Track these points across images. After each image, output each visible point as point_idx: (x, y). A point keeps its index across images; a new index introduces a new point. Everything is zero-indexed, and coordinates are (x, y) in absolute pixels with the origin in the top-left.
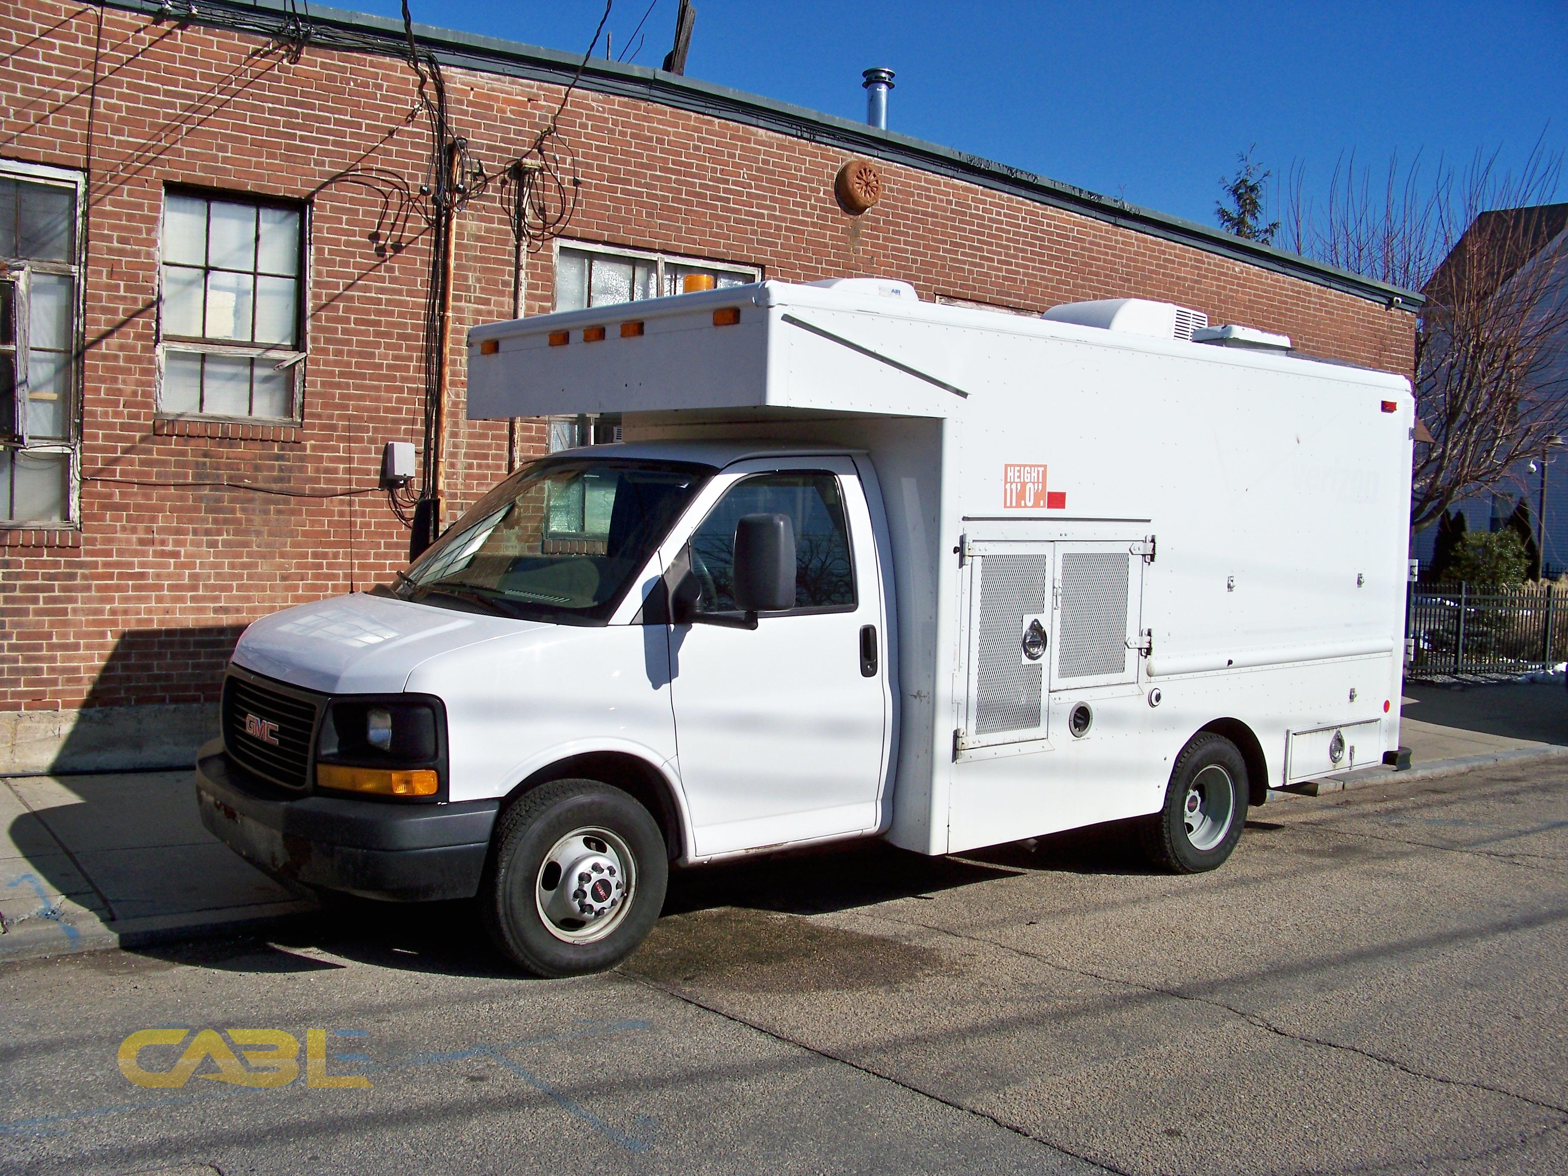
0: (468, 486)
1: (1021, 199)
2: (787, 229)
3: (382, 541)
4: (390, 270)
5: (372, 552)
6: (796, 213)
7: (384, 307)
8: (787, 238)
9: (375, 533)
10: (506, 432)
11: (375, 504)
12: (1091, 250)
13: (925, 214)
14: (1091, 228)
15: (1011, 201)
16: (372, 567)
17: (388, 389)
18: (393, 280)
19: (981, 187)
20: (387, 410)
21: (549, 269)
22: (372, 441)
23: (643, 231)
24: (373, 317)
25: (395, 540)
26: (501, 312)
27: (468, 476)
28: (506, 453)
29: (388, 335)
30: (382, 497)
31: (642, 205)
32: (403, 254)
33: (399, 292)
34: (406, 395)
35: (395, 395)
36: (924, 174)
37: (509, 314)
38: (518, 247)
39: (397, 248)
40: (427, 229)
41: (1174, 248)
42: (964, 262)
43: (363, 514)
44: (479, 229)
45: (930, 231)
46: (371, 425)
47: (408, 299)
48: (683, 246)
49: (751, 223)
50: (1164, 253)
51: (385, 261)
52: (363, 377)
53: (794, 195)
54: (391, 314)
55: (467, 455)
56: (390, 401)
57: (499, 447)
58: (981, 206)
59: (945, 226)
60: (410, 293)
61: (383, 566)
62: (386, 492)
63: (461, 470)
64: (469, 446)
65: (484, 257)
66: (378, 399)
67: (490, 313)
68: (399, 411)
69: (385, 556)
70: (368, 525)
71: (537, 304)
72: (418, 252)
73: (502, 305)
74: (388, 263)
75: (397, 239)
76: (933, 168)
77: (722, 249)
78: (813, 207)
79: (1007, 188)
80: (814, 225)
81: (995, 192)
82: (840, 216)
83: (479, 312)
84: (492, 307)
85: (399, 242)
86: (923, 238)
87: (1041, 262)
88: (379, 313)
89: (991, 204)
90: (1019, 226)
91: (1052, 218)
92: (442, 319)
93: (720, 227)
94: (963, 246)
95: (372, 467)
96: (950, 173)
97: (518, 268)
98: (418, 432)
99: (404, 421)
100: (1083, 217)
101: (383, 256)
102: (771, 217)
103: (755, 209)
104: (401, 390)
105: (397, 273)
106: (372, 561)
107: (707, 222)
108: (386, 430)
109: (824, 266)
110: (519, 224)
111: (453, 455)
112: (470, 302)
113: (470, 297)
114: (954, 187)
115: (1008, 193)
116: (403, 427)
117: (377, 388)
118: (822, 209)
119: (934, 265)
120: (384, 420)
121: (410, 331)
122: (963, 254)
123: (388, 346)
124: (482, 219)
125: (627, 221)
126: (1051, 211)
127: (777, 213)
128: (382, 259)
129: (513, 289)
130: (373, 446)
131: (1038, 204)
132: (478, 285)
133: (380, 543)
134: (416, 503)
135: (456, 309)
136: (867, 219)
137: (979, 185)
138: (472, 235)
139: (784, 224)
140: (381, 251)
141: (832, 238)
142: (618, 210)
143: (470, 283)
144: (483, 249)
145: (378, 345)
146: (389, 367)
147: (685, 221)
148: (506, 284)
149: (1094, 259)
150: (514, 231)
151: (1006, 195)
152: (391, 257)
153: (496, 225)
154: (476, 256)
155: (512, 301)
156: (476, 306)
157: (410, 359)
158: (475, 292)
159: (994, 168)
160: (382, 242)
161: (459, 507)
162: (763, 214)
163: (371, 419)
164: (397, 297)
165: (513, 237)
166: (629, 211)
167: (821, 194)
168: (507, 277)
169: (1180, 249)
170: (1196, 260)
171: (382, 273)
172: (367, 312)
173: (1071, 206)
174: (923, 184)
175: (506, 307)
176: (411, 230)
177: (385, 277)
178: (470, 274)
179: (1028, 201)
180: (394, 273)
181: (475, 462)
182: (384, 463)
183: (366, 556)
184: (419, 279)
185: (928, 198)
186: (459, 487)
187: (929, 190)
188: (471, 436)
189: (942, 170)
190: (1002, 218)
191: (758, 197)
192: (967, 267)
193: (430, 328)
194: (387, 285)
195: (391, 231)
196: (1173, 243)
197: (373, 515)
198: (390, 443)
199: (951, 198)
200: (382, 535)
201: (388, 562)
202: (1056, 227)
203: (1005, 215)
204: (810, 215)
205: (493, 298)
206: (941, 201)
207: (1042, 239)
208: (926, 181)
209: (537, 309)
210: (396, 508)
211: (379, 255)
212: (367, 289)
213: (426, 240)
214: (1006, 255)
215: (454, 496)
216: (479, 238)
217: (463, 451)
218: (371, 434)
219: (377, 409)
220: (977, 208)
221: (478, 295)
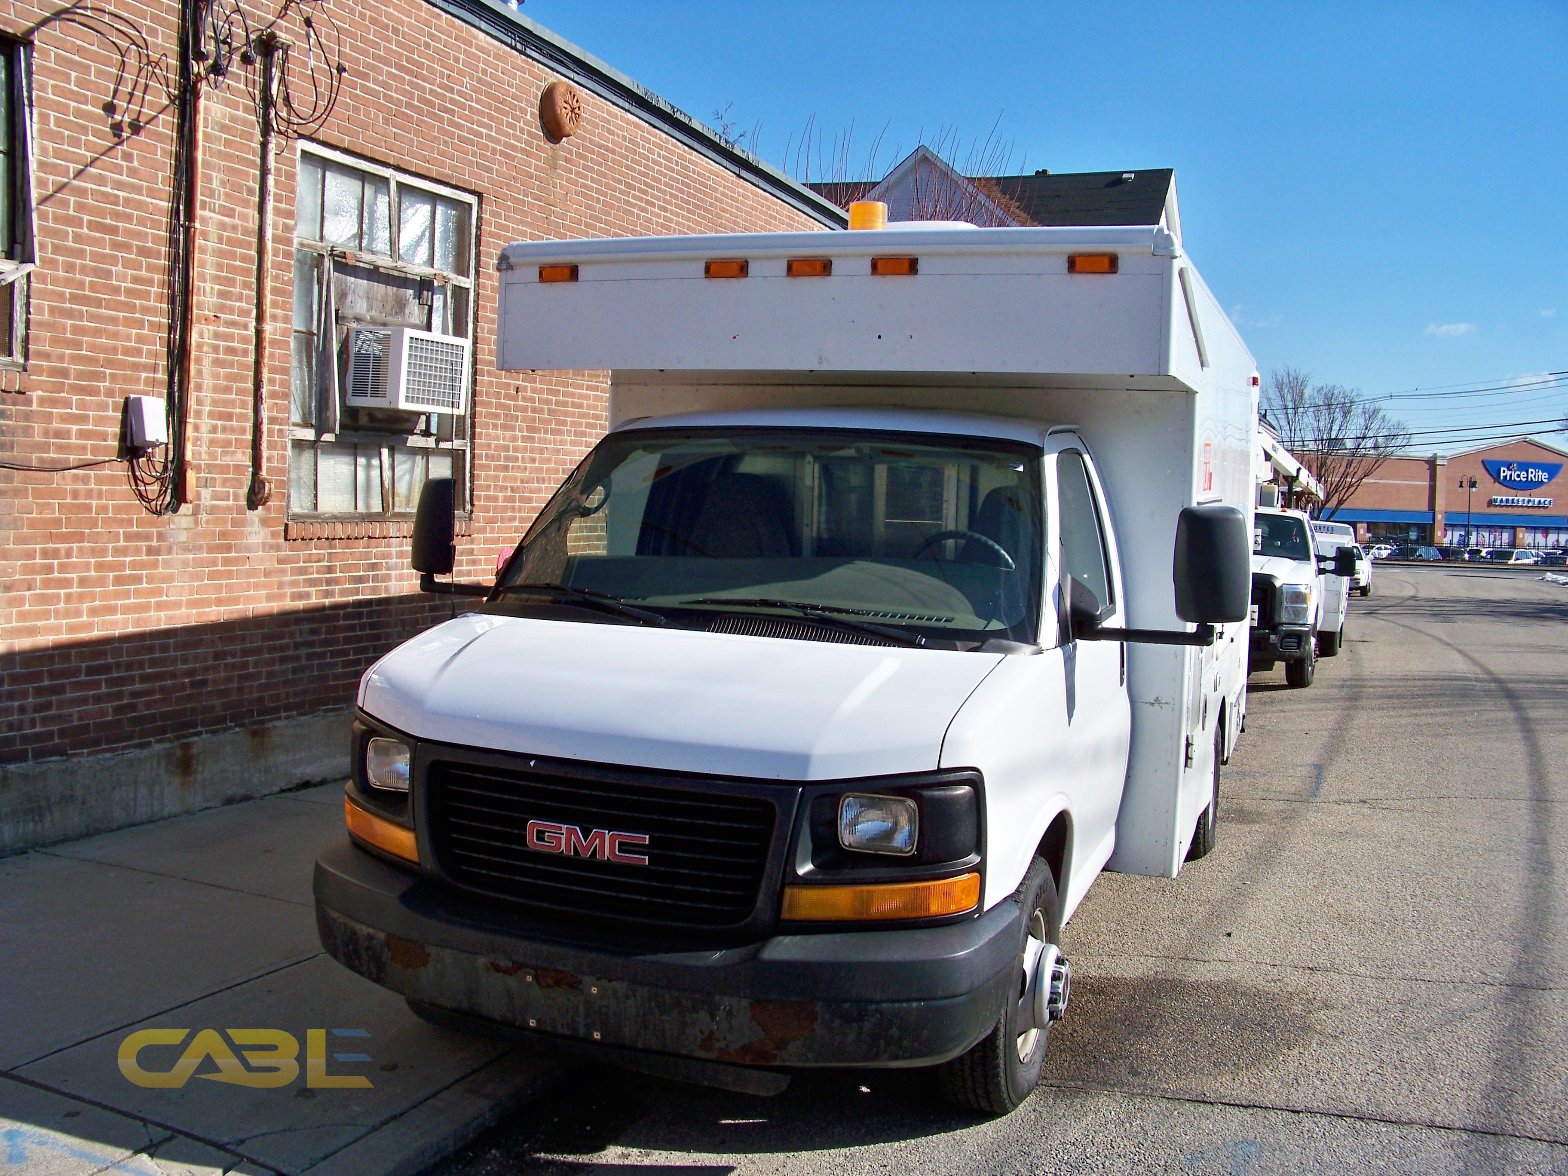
0: (213, 456)
1: (675, 141)
2: (502, 153)
3: (121, 531)
4: (128, 157)
5: (111, 545)
6: (507, 135)
7: (121, 208)
8: (501, 163)
9: (114, 520)
10: (250, 385)
11: (113, 480)
12: (721, 201)
13: (607, 149)
14: (724, 178)
15: (667, 142)
16: (111, 567)
17: (128, 322)
18: (132, 172)
19: (647, 125)
20: (127, 351)
21: (291, 176)
22: (110, 393)
23: (380, 140)
24: (109, 221)
25: (135, 529)
26: (246, 227)
27: (212, 442)
28: (250, 412)
29: (126, 247)
30: (121, 469)
31: (379, 108)
32: (142, 138)
33: (138, 190)
34: (146, 332)
35: (134, 331)
36: (606, 105)
37: (253, 231)
38: (264, 145)
39: (136, 128)
40: (167, 106)
41: (776, 204)
42: (634, 206)
43: (100, 495)
44: (224, 116)
45: (611, 169)
46: (108, 371)
47: (149, 200)
48: (415, 164)
49: (471, 143)
50: (769, 208)
51: (120, 143)
52: (98, 303)
53: (506, 114)
54: (129, 218)
55: (211, 415)
56: (129, 340)
57: (243, 404)
58: (647, 145)
59: (621, 165)
60: (152, 193)
61: (122, 566)
62: (126, 464)
63: (205, 435)
64: (214, 402)
65: (228, 154)
66: (115, 336)
67: (234, 228)
68: (138, 352)
69: (124, 552)
70: (105, 509)
71: (281, 221)
72: (159, 137)
73: (244, 217)
74: (125, 147)
75: (135, 117)
76: (614, 98)
77: (447, 171)
78: (522, 131)
79: (666, 127)
80: (523, 151)
81: (656, 131)
82: (542, 144)
83: (223, 226)
84: (236, 221)
85: (137, 120)
86: (605, 175)
87: (688, 211)
88: (117, 216)
89: (654, 144)
90: (672, 170)
91: (695, 164)
92: (187, 230)
93: (446, 143)
94: (633, 188)
95: (110, 430)
96: (627, 106)
97: (264, 172)
98: (161, 382)
99: (145, 368)
100: (717, 165)
101: (119, 136)
102: (489, 138)
103: (475, 127)
104: (140, 324)
105: (136, 164)
106: (110, 559)
107: (436, 137)
108: (126, 379)
109: (530, 199)
110: (266, 115)
111: (198, 414)
112: (214, 211)
113: (214, 204)
114: (628, 122)
115: (666, 133)
116: (144, 375)
117: (114, 320)
118: (530, 134)
119: (612, 207)
120: (122, 365)
121: (150, 244)
122: (634, 197)
123: (127, 264)
124: (227, 103)
125: (365, 126)
126: (695, 157)
127: (493, 134)
128: (116, 140)
129: (257, 199)
130: (110, 400)
131: (686, 148)
132: (222, 190)
133: (119, 533)
134: (158, 479)
135: (204, 221)
136: (563, 149)
137: (646, 122)
138: (217, 123)
139: (498, 147)
140: (117, 128)
141: (537, 168)
142: (356, 109)
143: (214, 186)
144: (227, 143)
145: (114, 260)
146: (129, 292)
147: (417, 133)
148: (250, 191)
149: (723, 210)
150: (258, 122)
151: (664, 136)
152: (128, 138)
153: (240, 113)
154: (220, 151)
155: (257, 216)
156: (220, 217)
157: (150, 282)
158: (219, 199)
159: (662, 105)
160: (118, 117)
161: (203, 483)
162: (481, 133)
163: (109, 363)
164: (137, 197)
165: (257, 131)
166: (367, 114)
167: (528, 117)
168: (251, 183)
169: (780, 206)
170: (790, 218)
171: (119, 161)
172: (102, 213)
173: (710, 153)
174: (605, 115)
175: (251, 222)
176: (152, 105)
177: (122, 166)
178: (214, 174)
179: (679, 144)
180: (132, 161)
181: (219, 423)
182: (125, 423)
183: (103, 552)
184: (160, 174)
185: (610, 132)
186: (204, 456)
187: (608, 122)
188: (216, 389)
189: (621, 102)
190: (661, 160)
191: (479, 113)
192: (636, 211)
193: (173, 242)
194: (124, 178)
195: (129, 103)
196: (775, 199)
197: (112, 495)
198: (132, 396)
199: (625, 134)
200: (121, 522)
201: (128, 559)
202: (699, 174)
203: (665, 158)
204: (519, 139)
205: (238, 209)
206: (618, 136)
207: (688, 186)
208: (609, 113)
209: (281, 227)
210: (137, 485)
211: (115, 135)
212: (101, 180)
213: (167, 121)
214: (665, 201)
215: (198, 469)
216: (224, 128)
217: (207, 408)
218: (107, 384)
219: (115, 350)
220: (644, 148)
221: (222, 202)
